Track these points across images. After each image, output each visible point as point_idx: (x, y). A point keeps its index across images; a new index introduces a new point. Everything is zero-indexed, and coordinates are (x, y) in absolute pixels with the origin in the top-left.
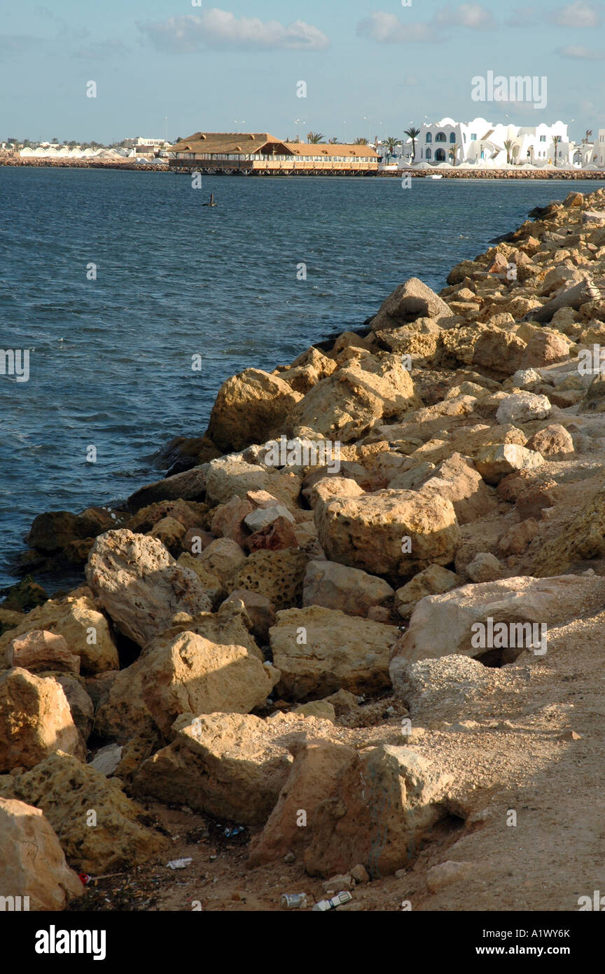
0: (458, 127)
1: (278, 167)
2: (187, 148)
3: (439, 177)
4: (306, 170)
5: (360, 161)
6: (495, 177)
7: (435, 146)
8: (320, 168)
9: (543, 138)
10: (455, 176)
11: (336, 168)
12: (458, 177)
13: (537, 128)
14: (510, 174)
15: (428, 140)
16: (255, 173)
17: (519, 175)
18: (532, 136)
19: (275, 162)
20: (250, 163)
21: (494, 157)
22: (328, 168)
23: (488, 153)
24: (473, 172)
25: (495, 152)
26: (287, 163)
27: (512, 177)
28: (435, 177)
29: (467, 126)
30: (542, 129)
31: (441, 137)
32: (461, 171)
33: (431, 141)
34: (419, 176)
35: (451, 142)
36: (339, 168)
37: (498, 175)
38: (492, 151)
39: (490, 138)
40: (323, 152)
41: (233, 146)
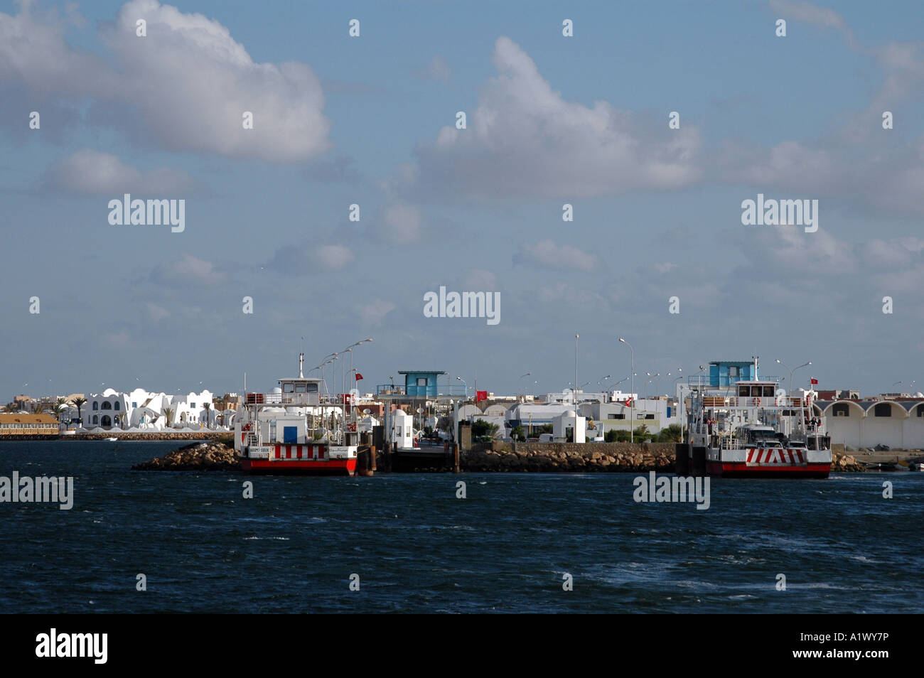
0: (122, 397)
3: (115, 439)
4: (4, 435)
5: (45, 428)
6: (160, 439)
7: (101, 413)
8: (14, 433)
9: (193, 405)
10: (126, 438)
11: (27, 433)
12: (129, 439)
13: (188, 397)
14: (172, 436)
15: (95, 408)
17: (180, 437)
18: (183, 403)
21: (153, 421)
22: (20, 433)
23: (148, 418)
24: (142, 435)
25: (154, 417)
27: (174, 439)
28: (112, 439)
29: (129, 396)
30: (192, 397)
31: (106, 405)
32: (131, 434)
33: (97, 409)
34: (95, 439)
35: (116, 409)
36: (29, 433)
37: (162, 437)
38: (151, 417)
39: (149, 406)
40: (16, 420)
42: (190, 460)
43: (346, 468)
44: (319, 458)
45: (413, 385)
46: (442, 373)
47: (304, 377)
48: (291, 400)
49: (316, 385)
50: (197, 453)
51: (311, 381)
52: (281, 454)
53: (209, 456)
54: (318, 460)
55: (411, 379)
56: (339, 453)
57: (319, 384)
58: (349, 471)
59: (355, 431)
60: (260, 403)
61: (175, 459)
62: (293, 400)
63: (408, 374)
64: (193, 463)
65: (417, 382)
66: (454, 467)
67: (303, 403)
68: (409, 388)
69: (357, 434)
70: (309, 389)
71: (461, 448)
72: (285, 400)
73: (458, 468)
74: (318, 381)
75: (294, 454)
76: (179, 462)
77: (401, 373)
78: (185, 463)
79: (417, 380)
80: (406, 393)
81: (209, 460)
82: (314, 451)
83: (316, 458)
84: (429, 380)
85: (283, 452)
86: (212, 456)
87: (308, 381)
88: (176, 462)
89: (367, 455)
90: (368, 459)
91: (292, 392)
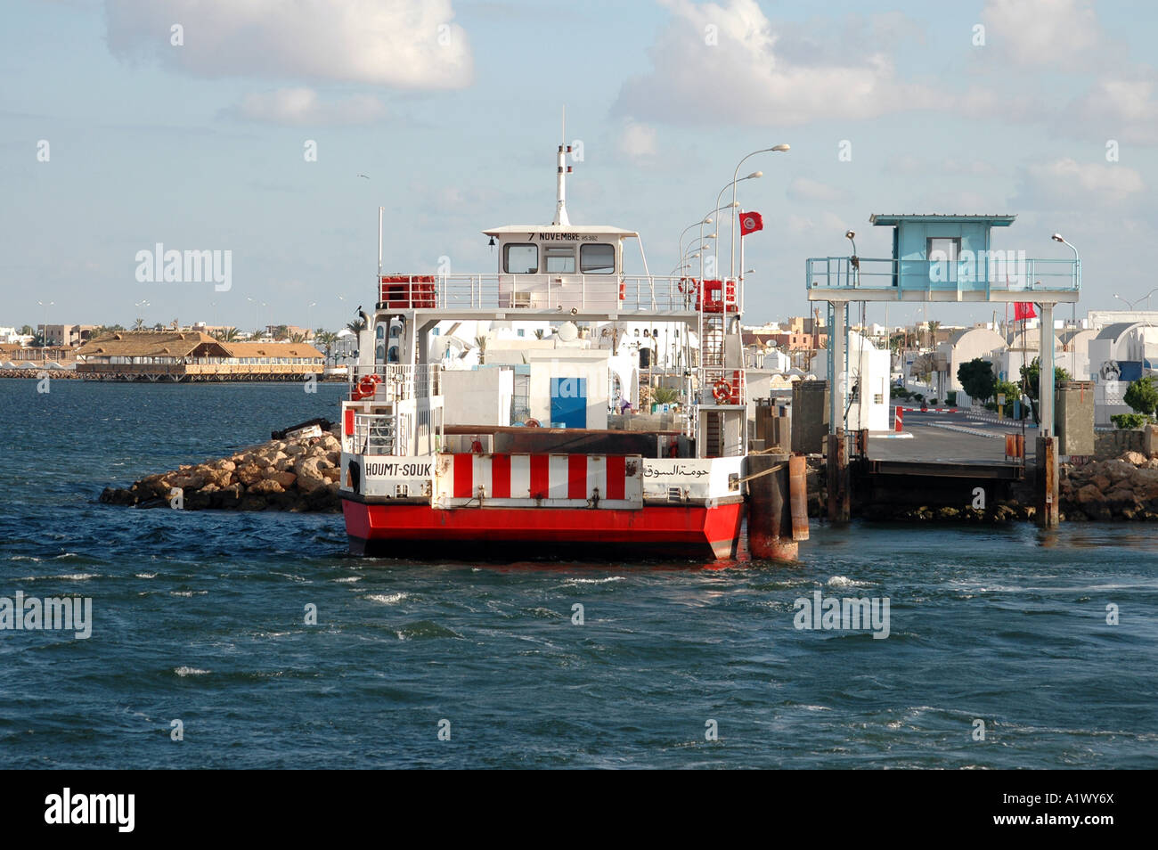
1: (213, 372)
2: (100, 350)
4: (240, 375)
5: (303, 363)
8: (257, 372)
9: (521, 332)
11: (275, 372)
16: (187, 379)
18: (507, 329)
19: (208, 366)
20: (182, 367)
21: (463, 356)
22: (265, 372)
23: (455, 351)
25: (464, 350)
26: (223, 367)
36: (279, 372)
38: (460, 349)
39: (456, 334)
40: (259, 352)
41: (159, 348)
42: (260, 477)
43: (702, 535)
44: (610, 496)
45: (916, 256)
46: (1005, 222)
47: (572, 222)
48: (528, 298)
49: (609, 250)
50: (281, 455)
51: (593, 236)
52: (475, 484)
53: (312, 466)
54: (605, 504)
55: (911, 237)
56: (677, 481)
57: (620, 245)
58: (713, 545)
59: (735, 402)
60: (426, 306)
61: (215, 474)
62: (534, 297)
63: (898, 225)
64: (264, 485)
65: (929, 249)
66: (1042, 506)
67: (566, 309)
68: (903, 267)
69: (741, 412)
70: (587, 262)
71: (1062, 451)
72: (508, 296)
73: (1055, 511)
74: (616, 236)
75: (520, 484)
76: (226, 481)
77: (880, 221)
78: (245, 486)
79: (929, 241)
80: (895, 283)
81: (310, 477)
82: (589, 473)
83: (596, 499)
84: (964, 242)
85: (482, 476)
86: (322, 466)
87: (585, 236)
88: (217, 483)
89: (776, 489)
90: (779, 502)
91: (533, 271)
